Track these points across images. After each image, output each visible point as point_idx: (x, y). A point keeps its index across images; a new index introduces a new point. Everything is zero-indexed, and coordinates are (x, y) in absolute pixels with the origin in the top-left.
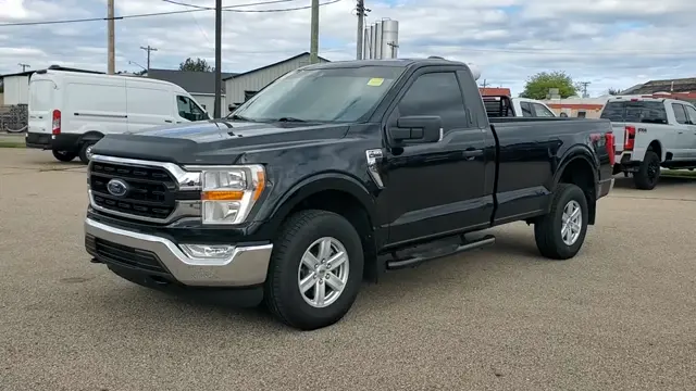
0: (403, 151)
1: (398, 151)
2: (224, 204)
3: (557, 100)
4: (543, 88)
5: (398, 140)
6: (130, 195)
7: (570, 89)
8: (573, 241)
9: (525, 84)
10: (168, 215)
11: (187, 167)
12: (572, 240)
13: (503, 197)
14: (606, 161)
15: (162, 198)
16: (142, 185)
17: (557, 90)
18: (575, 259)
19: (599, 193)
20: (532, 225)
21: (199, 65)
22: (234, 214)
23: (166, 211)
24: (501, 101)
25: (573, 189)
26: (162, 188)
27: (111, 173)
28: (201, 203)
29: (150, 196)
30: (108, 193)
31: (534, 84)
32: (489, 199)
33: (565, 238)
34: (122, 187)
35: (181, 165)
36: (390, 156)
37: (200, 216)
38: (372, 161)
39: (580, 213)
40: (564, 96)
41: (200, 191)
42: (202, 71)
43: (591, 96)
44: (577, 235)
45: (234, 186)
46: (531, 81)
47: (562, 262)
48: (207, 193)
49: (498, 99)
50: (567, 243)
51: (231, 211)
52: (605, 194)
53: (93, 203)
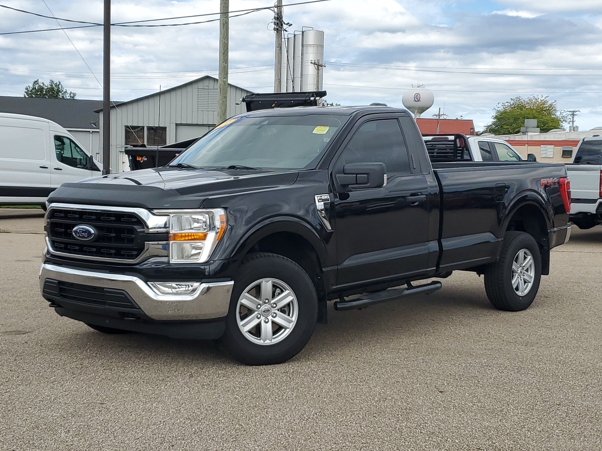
0: (348, 196)
1: (344, 196)
2: (187, 246)
3: (534, 135)
4: (516, 119)
5: (345, 186)
6: (98, 239)
7: (553, 120)
8: (526, 291)
9: (494, 114)
10: (137, 256)
11: (155, 211)
12: (524, 291)
13: (448, 244)
14: (561, 209)
15: (131, 241)
16: (109, 230)
17: (534, 122)
18: (528, 311)
19: (554, 243)
20: (482, 276)
21: (52, 89)
22: (199, 253)
23: (135, 253)
24: (455, 141)
25: (524, 236)
26: (132, 231)
27: (75, 219)
28: (168, 244)
29: (118, 239)
30: (74, 238)
31: (505, 112)
32: (433, 245)
33: (517, 289)
34: (89, 232)
35: (150, 210)
36: (337, 200)
37: (168, 256)
38: (320, 205)
39: (532, 261)
40: (544, 128)
41: (168, 233)
42: (56, 97)
43: (580, 130)
44: (530, 285)
45: (198, 228)
46: (501, 109)
47: (514, 313)
48: (175, 235)
49: (452, 138)
50: (519, 293)
51: (194, 252)
52: (560, 243)
53: (51, 249)
